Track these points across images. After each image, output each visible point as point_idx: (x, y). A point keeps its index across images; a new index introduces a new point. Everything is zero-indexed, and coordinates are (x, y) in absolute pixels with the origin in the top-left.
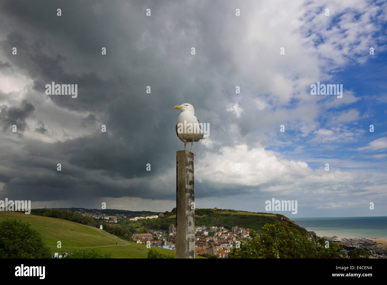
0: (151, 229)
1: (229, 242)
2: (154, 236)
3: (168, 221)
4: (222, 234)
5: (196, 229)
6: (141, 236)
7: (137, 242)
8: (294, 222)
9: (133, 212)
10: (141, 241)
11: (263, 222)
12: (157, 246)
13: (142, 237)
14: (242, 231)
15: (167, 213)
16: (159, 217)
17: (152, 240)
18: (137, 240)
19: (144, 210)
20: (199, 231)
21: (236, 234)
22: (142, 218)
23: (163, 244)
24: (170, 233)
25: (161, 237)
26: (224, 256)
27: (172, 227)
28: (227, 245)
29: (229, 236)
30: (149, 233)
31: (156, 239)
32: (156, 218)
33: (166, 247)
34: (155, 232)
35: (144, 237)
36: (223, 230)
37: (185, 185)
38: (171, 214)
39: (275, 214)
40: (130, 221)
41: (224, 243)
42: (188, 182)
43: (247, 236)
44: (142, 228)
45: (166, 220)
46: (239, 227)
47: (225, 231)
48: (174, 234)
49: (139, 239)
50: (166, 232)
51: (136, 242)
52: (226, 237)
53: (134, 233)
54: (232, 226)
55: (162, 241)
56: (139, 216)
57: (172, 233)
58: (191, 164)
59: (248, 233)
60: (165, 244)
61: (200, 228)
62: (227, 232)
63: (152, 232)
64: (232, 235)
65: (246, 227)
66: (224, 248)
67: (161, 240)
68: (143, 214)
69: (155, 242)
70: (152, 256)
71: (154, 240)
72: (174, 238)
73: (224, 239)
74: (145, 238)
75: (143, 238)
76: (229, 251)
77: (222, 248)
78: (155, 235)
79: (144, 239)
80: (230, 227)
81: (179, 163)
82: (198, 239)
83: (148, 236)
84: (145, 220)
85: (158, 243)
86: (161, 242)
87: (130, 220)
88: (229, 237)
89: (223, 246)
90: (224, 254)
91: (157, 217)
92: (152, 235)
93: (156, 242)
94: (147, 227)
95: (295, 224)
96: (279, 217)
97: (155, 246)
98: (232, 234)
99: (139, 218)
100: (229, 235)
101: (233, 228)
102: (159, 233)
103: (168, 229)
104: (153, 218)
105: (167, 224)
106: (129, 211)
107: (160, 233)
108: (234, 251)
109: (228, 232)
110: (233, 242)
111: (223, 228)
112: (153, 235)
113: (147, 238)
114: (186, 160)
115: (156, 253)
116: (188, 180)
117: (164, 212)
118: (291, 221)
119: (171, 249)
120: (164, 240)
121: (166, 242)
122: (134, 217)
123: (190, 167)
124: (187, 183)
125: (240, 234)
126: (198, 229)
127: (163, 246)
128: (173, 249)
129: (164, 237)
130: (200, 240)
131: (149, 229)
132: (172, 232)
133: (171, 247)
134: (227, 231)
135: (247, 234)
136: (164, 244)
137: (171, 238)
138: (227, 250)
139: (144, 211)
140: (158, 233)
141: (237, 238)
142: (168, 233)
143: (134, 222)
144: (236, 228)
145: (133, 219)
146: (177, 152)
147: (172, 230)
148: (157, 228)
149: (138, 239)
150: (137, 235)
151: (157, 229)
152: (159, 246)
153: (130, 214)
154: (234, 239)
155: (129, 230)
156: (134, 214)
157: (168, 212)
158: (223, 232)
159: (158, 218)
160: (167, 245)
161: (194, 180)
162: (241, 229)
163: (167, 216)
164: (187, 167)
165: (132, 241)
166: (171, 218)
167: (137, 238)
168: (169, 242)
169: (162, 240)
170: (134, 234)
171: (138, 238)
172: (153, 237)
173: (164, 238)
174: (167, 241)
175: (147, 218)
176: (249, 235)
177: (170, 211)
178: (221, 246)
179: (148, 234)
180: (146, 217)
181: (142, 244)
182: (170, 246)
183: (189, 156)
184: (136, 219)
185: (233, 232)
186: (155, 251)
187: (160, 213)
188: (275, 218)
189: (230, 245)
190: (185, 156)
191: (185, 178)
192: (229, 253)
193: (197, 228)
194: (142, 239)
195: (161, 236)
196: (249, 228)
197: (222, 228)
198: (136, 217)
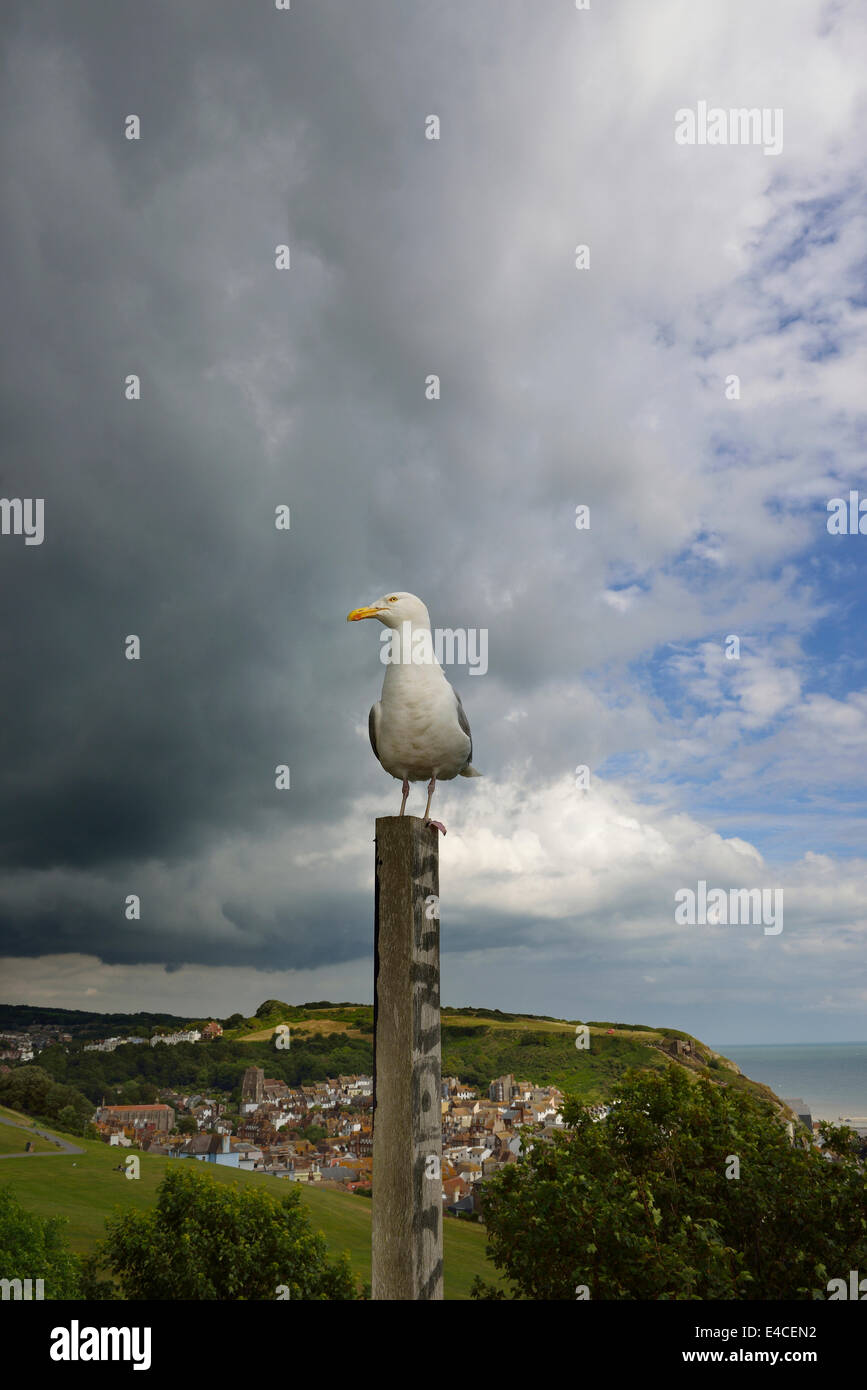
0: (171, 1085)
1: (479, 1140)
2: (180, 1117)
3: (238, 1051)
4: (453, 1106)
5: (351, 1086)
6: (127, 1116)
7: (112, 1138)
8: (726, 1061)
9: (99, 1015)
10: (127, 1137)
11: (610, 1058)
12: (192, 1156)
13: (131, 1120)
14: (528, 1095)
15: (234, 1022)
16: (205, 1037)
17: (172, 1132)
18: (111, 1132)
19: (145, 1011)
20: (361, 1093)
21: (504, 1107)
22: (137, 1041)
23: (215, 1147)
24: (245, 1104)
25: (210, 1119)
26: (457, 1194)
27: (254, 1077)
28: (469, 1149)
29: (478, 1114)
30: (161, 1103)
31: (187, 1127)
32: (193, 1041)
33: (227, 1159)
34: (186, 1100)
35: (141, 1117)
36: (454, 1092)
37: (409, 950)
38: (251, 1028)
39: (655, 1027)
40: (85, 1054)
41: (457, 1143)
42: (421, 940)
43: (548, 1115)
44: (134, 1083)
45: (231, 1051)
46: (519, 1078)
47: (462, 1096)
48: (261, 1107)
49: (121, 1127)
50: (231, 1100)
51: (107, 1139)
52: (467, 1121)
53: (100, 1105)
54: (489, 1077)
55: (211, 1136)
56: (125, 1034)
57: (254, 1102)
58: (429, 867)
59: (552, 1102)
60: (226, 1147)
61: (365, 1083)
62: (472, 1099)
63: (175, 1098)
64: (491, 1110)
65: (545, 1078)
66: (456, 1164)
67: (209, 1132)
68: (141, 1027)
69: (182, 1141)
70: (175, 1200)
71: (181, 1133)
72: (261, 1125)
73: (459, 1128)
74: (146, 1125)
75: (136, 1121)
76: (475, 1176)
77: (451, 1164)
78: (187, 1109)
79: (142, 1125)
80: (482, 1077)
81: (385, 865)
82: (357, 1127)
83: (157, 1116)
84: (146, 1047)
85: (198, 1142)
86: (207, 1139)
87: (87, 1048)
88: (478, 1121)
89: (454, 1156)
90: (458, 1189)
91: (196, 1036)
92: (172, 1111)
93: (188, 1141)
94: (155, 1079)
95: (730, 1070)
96: (671, 1041)
97: (182, 1156)
98: (490, 1107)
99: (124, 1042)
100: (477, 1109)
101: (497, 1085)
102: (201, 1103)
103: (237, 1085)
104: (180, 1043)
105: (234, 1065)
106: (83, 1013)
107: (205, 1104)
108: (506, 1182)
109: (475, 1099)
110: (492, 1139)
111: (454, 1082)
112: (176, 1110)
113: (154, 1124)
114: (412, 854)
115: (193, 1185)
116: (418, 932)
117: (225, 1017)
118: (717, 1056)
119: (249, 1167)
120: (220, 1130)
121: (228, 1138)
122: (104, 1036)
123: (425, 880)
124: (418, 941)
125: (521, 1109)
126: (359, 1087)
127: (218, 1156)
128: (256, 1166)
129: (223, 1118)
130: (365, 1130)
131: (161, 1086)
132: (255, 1099)
133: (246, 1160)
134: (469, 1095)
135: (550, 1107)
136: (222, 1149)
137: (250, 1123)
138: (467, 1169)
139: (142, 1013)
140: (199, 1104)
141: (508, 1122)
142: (236, 1102)
143: (102, 1057)
144: (507, 1082)
145: (100, 1047)
146: (378, 821)
147: (253, 1092)
148: (193, 1080)
149: (114, 1129)
150: (112, 1110)
151: (193, 1085)
152: (200, 1157)
153: (87, 1026)
154: (499, 1126)
155: (82, 1091)
156: (105, 1025)
157: (241, 1016)
158: (454, 1097)
159: (202, 1040)
160: (233, 1150)
161: (438, 929)
162: (524, 1085)
163: (238, 1032)
164: (417, 882)
165: (92, 1135)
166: (253, 1043)
167: (113, 1122)
168: (242, 1138)
169: (212, 1131)
170: (99, 1109)
171: (114, 1125)
172: (176, 1120)
173: (221, 1125)
174: (233, 1134)
175: (155, 1041)
176: (553, 1112)
177: (249, 1012)
178: (448, 1156)
179: (156, 1105)
180: (150, 1038)
181: (130, 1147)
182: (244, 1155)
183: (423, 838)
184: (112, 1043)
185: (495, 1099)
186: (192, 1179)
187: (210, 1020)
188: (656, 1043)
189: (482, 1151)
190: (410, 840)
191: (409, 922)
192: (477, 1185)
193: (355, 1082)
194: (130, 1126)
195: (207, 1113)
196: (558, 1082)
197: (450, 1085)
198: (110, 1037)
